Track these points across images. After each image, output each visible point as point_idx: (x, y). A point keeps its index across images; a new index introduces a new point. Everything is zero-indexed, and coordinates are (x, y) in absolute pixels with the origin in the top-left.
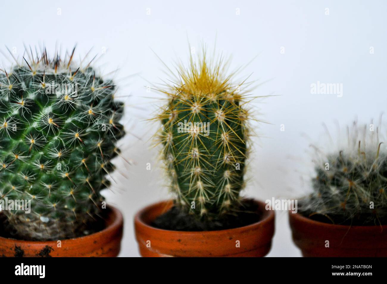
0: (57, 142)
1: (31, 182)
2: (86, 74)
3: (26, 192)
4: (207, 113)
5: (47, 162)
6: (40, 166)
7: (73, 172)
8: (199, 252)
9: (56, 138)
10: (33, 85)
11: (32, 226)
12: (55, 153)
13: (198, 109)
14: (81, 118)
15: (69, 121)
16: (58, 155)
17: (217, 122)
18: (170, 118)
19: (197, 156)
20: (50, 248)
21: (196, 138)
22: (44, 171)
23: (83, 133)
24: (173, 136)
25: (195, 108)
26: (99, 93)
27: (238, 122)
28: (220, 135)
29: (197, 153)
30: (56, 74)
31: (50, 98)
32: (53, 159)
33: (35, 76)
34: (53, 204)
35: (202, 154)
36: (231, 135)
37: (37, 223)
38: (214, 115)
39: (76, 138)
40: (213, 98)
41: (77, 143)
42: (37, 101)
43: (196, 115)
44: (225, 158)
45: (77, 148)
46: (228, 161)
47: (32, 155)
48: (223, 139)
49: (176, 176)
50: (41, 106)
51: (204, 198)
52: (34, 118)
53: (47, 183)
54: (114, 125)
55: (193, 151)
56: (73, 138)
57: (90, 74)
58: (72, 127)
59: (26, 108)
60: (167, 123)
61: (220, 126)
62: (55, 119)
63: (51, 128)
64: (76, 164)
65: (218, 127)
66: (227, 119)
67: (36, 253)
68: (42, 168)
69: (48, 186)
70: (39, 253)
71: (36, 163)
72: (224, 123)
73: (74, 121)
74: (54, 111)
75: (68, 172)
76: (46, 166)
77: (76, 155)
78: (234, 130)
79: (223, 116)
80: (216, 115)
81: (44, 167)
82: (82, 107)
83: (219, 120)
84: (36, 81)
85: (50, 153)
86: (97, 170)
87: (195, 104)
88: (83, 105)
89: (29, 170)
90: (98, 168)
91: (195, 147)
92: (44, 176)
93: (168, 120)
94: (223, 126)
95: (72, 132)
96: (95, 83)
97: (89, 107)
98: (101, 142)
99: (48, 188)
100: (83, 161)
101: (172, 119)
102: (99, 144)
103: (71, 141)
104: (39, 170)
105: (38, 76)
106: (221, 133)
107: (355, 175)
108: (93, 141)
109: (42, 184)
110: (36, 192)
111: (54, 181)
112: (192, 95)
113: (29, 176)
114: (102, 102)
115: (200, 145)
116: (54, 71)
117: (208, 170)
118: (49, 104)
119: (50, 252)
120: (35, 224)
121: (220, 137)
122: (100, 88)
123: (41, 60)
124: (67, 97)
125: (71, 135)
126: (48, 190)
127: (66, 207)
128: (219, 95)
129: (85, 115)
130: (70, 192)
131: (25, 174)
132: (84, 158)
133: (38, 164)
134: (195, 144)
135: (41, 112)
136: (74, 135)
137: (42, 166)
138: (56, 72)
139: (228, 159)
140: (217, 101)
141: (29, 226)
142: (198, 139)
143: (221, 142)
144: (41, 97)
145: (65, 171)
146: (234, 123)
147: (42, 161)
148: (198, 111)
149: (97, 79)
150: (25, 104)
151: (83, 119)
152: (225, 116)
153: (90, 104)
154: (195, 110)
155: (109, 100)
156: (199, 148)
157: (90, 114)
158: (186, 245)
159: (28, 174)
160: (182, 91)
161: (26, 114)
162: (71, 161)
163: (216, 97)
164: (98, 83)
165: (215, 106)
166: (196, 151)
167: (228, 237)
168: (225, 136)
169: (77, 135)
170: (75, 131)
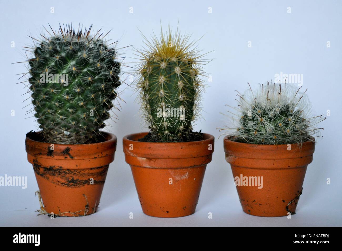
0: (77, 83)
1: (60, 108)
2: (97, 43)
3: (56, 114)
4: (170, 68)
5: (71, 95)
6: (66, 97)
7: (86, 102)
8: (162, 155)
9: (77, 80)
10: (65, 47)
11: (58, 137)
12: (76, 89)
13: (164, 65)
14: (93, 69)
15: (85, 70)
16: (78, 90)
17: (176, 74)
18: (148, 71)
19: (162, 95)
20: (70, 148)
21: (162, 84)
22: (69, 100)
23: (93, 78)
24: (149, 82)
25: (162, 65)
26: (105, 54)
27: (190, 75)
28: (177, 82)
29: (163, 93)
30: (78, 42)
31: (74, 55)
32: (74, 93)
33: (66, 42)
34: (73, 122)
35: (166, 94)
36: (184, 83)
37: (62, 136)
38: (174, 70)
39: (89, 80)
40: (174, 59)
41: (90, 84)
42: (66, 57)
43: (163, 69)
44: (180, 97)
45: (89, 88)
46: (182, 99)
47: (62, 90)
48: (179, 85)
49: (150, 108)
50: (68, 61)
51: (166, 123)
52: (64, 66)
53: (70, 108)
54: (113, 75)
55: (160, 91)
56: (87, 80)
57: (99, 43)
58: (87, 74)
59: (60, 61)
60: (146, 74)
61: (178, 77)
62: (78, 68)
63: (74, 73)
64: (88, 97)
65: (176, 77)
66: (182, 73)
67: (61, 151)
68: (67, 98)
69: (70, 110)
70: (62, 151)
71: (64, 95)
72: (180, 75)
73: (88, 71)
74: (77, 63)
75: (83, 102)
76: (70, 97)
77: (88, 92)
78: (186, 80)
79: (180, 70)
80: (175, 69)
81: (68, 98)
82: (94, 62)
83: (177, 73)
84: (67, 45)
85: (73, 89)
86: (101, 103)
87: (163, 63)
88: (95, 61)
89: (59, 100)
90: (102, 102)
91: (161, 89)
92: (68, 104)
93: (146, 72)
94: (179, 77)
95: (87, 77)
96: (102, 49)
97: (98, 62)
98: (104, 84)
99: (70, 111)
100: (93, 96)
101: (149, 71)
102: (103, 86)
103: (86, 82)
104: (65, 99)
105: (68, 42)
106: (178, 81)
107: (264, 114)
108: (99, 84)
109: (66, 109)
110: (63, 114)
111: (74, 107)
112: (162, 57)
113: (59, 103)
114: (106, 60)
115: (165, 88)
116: (77, 40)
117: (169, 104)
118: (74, 59)
119: (69, 151)
120: (60, 136)
121: (177, 84)
122: (105, 52)
123: (69, 34)
124: (85, 55)
125: (86, 79)
126: (70, 113)
127: (80, 125)
128: (178, 58)
129: (95, 67)
130: (84, 115)
131: (57, 102)
132: (94, 94)
133: (65, 96)
134: (161, 87)
135: (68, 63)
136: (88, 79)
137: (68, 97)
138: (79, 41)
139: (182, 98)
140: (176, 61)
141: (57, 138)
142: (163, 84)
143: (177, 87)
144: (69, 55)
145: (81, 101)
146: (187, 76)
147: (68, 94)
148: (164, 67)
149: (103, 46)
150: (59, 58)
151: (94, 70)
152: (181, 71)
153: (98, 61)
154: (163, 66)
155: (110, 60)
156: (164, 90)
157: (98, 66)
158: (153, 151)
159: (59, 102)
160: (156, 54)
161: (60, 64)
162: (85, 96)
163: (176, 59)
164: (104, 48)
165: (175, 64)
166: (162, 92)
167: (180, 147)
168: (181, 83)
169: (90, 79)
170: (89, 76)
